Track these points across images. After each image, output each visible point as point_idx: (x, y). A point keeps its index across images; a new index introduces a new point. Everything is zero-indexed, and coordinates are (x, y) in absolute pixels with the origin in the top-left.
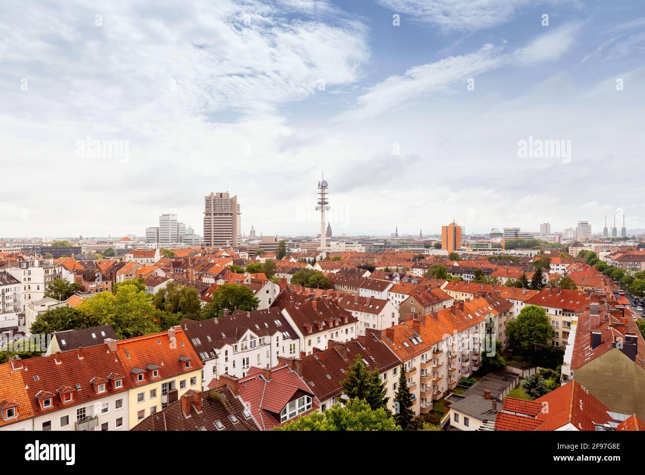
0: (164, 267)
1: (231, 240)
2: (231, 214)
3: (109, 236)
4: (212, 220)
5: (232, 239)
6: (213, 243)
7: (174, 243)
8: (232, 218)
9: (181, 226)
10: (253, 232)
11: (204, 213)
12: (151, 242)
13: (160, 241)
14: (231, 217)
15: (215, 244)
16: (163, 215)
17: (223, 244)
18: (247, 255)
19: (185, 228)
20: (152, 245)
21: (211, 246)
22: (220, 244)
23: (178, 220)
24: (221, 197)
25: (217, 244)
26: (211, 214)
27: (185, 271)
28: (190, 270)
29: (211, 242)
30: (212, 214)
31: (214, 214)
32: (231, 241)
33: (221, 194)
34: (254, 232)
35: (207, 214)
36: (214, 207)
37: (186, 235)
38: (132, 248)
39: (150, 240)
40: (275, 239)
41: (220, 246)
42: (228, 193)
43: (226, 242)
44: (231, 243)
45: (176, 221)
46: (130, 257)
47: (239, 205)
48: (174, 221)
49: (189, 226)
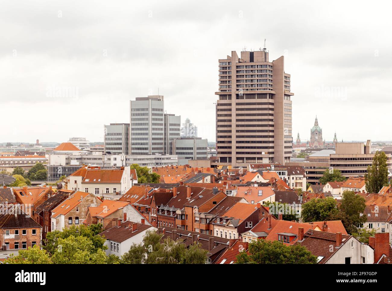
0: (139, 203)
1: (271, 150)
2: (272, 96)
3: (38, 141)
4: (234, 107)
5: (273, 147)
6: (234, 156)
7: (158, 156)
8: (272, 104)
9: (171, 121)
10: (316, 132)
11: (216, 93)
12: (115, 154)
13: (130, 151)
14: (271, 101)
15: (238, 159)
16: (138, 99)
17: (254, 158)
18: (304, 181)
19: (179, 125)
20: (115, 159)
21: (230, 160)
22: (247, 159)
23: (165, 110)
24: (252, 60)
25: (242, 158)
26: (230, 95)
27: (179, 212)
28: (188, 211)
29: (230, 153)
30: (234, 97)
31: (238, 96)
32: (273, 153)
33: (252, 54)
34: (320, 133)
35: (222, 96)
36: (237, 81)
37: (182, 139)
38: (78, 163)
39: (112, 149)
40: (365, 147)
41: (250, 161)
42: (267, 51)
43: (260, 153)
44: (271, 156)
45: (162, 110)
46: (76, 182)
47: (287, 77)
48: (158, 110)
49: (188, 121)
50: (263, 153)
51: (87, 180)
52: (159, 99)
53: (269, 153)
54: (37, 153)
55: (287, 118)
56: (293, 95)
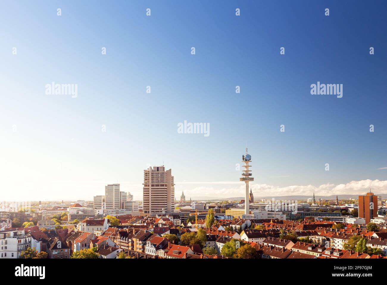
1: (166, 208)
2: (166, 185)
3: (63, 201)
4: (150, 190)
5: (166, 207)
6: (150, 210)
7: (117, 209)
8: (166, 189)
9: (122, 194)
11: (143, 184)
12: (98, 209)
13: (105, 207)
14: (166, 187)
15: (152, 211)
16: (108, 185)
17: (159, 211)
19: (126, 196)
20: (99, 211)
21: (149, 212)
22: (156, 211)
23: (120, 190)
24: (158, 170)
25: (154, 211)
26: (149, 185)
29: (149, 209)
30: (150, 186)
31: (152, 186)
32: (167, 209)
33: (158, 168)
34: (184, 197)
35: (146, 185)
36: (152, 179)
37: (128, 202)
38: (82, 213)
39: (97, 206)
40: (204, 207)
41: (157, 212)
42: (164, 167)
43: (161, 209)
44: (166, 210)
45: (119, 190)
46: (83, 225)
47: (173, 178)
48: (117, 190)
49: (129, 193)
50: (163, 209)
51: (88, 225)
52: (118, 185)
53: (165, 209)
54: (63, 207)
55: (172, 192)
56: (175, 185)
